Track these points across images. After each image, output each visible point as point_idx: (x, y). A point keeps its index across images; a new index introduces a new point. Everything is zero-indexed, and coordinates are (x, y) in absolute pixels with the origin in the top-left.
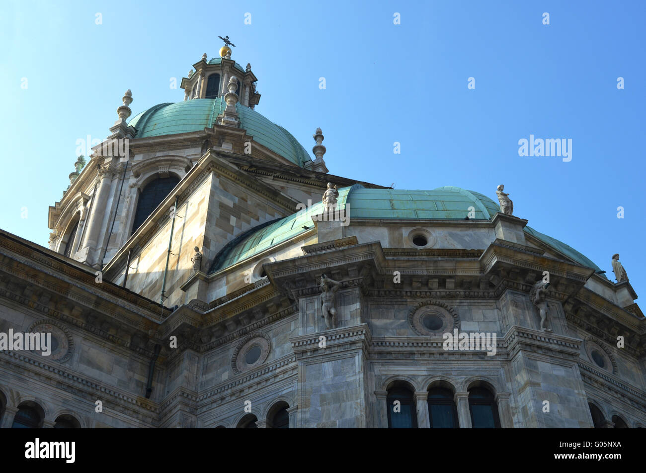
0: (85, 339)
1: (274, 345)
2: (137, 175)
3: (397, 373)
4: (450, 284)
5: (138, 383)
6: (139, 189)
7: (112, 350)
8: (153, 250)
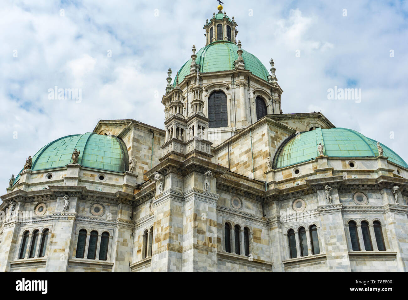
1: (307, 203)
2: (207, 91)
3: (351, 218)
4: (366, 186)
5: (260, 211)
6: (208, 97)
7: (252, 202)
8: (240, 146)
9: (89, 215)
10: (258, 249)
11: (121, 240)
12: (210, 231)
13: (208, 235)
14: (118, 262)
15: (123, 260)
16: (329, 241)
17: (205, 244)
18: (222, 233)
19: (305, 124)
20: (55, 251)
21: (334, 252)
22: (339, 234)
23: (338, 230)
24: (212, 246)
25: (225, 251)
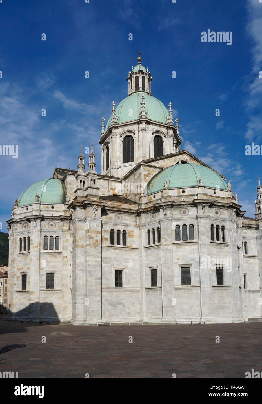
0: (124, 215)
1: (156, 216)
2: (121, 137)
3: (177, 223)
4: (187, 205)
5: (134, 221)
6: (123, 141)
7: (129, 216)
8: (131, 180)
9: (48, 228)
10: (131, 241)
11: (65, 240)
12: (97, 237)
13: (96, 239)
14: (64, 251)
15: (67, 249)
16: (163, 237)
17: (94, 243)
18: (109, 235)
19: (173, 160)
20: (33, 248)
21: (165, 242)
22: (168, 233)
23: (168, 231)
24: (98, 244)
25: (110, 244)
